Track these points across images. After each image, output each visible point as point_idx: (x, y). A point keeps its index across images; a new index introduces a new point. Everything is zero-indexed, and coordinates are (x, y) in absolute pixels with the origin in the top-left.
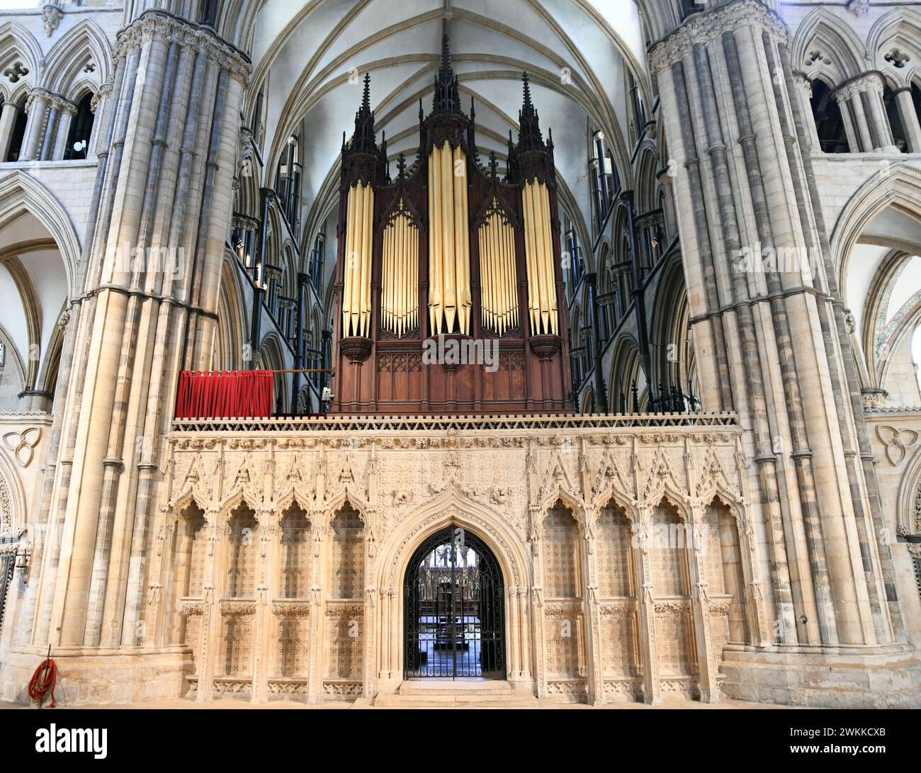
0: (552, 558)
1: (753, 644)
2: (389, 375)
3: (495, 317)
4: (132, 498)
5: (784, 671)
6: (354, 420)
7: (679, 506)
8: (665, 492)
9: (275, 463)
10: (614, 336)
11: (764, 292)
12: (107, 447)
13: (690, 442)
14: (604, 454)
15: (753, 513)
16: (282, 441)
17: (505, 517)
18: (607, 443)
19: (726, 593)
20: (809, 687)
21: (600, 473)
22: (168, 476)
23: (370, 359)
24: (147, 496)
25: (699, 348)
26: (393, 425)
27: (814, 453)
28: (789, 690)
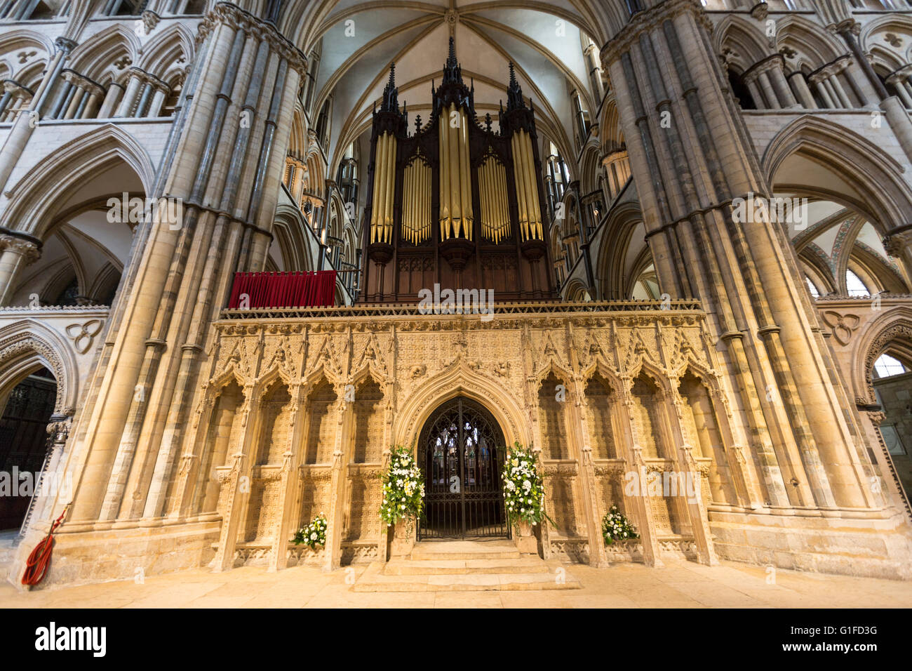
0: (546, 424)
1: (741, 506)
2: (407, 274)
3: (492, 230)
4: (171, 375)
5: (784, 535)
6: (377, 307)
7: (656, 378)
8: (643, 366)
9: (309, 344)
10: (600, 226)
11: (716, 202)
12: (152, 329)
13: (660, 324)
14: (588, 334)
15: (725, 384)
16: (315, 326)
17: (506, 387)
18: (589, 325)
19: (704, 456)
20: (815, 552)
21: (585, 349)
22: (212, 357)
23: (392, 262)
24: (187, 374)
25: (656, 254)
26: (409, 311)
27: (783, 328)
28: (792, 554)
